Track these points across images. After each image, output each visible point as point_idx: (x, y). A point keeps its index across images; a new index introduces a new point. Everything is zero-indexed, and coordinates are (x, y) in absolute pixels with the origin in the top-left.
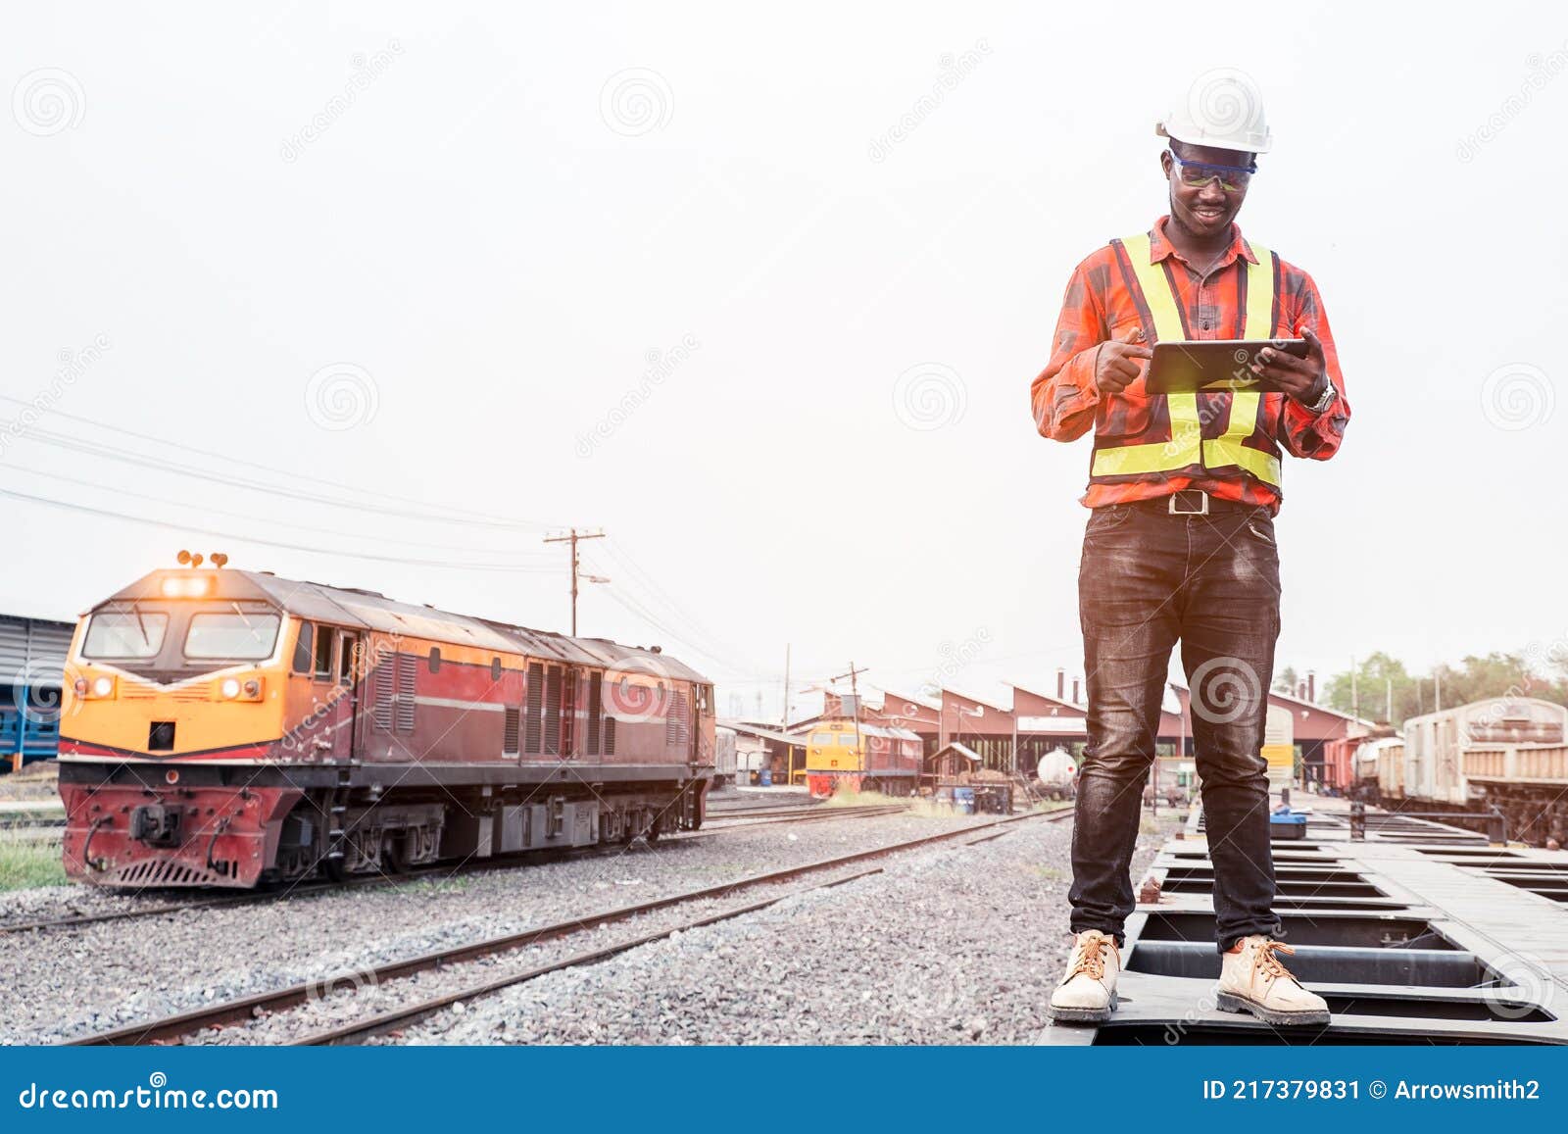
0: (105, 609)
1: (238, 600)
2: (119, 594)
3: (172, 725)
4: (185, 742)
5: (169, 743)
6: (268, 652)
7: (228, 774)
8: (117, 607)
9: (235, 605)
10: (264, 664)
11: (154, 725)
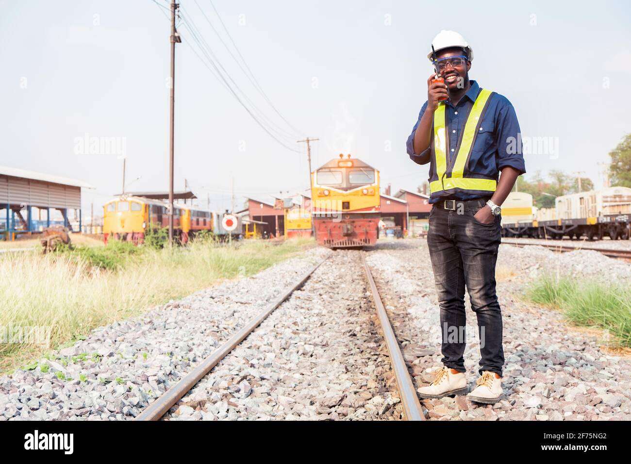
0: (320, 171)
1: (361, 167)
2: (324, 166)
3: (348, 203)
4: (353, 208)
5: (348, 207)
6: (373, 182)
7: (363, 215)
8: (324, 170)
9: (361, 169)
10: (373, 185)
11: (343, 203)
